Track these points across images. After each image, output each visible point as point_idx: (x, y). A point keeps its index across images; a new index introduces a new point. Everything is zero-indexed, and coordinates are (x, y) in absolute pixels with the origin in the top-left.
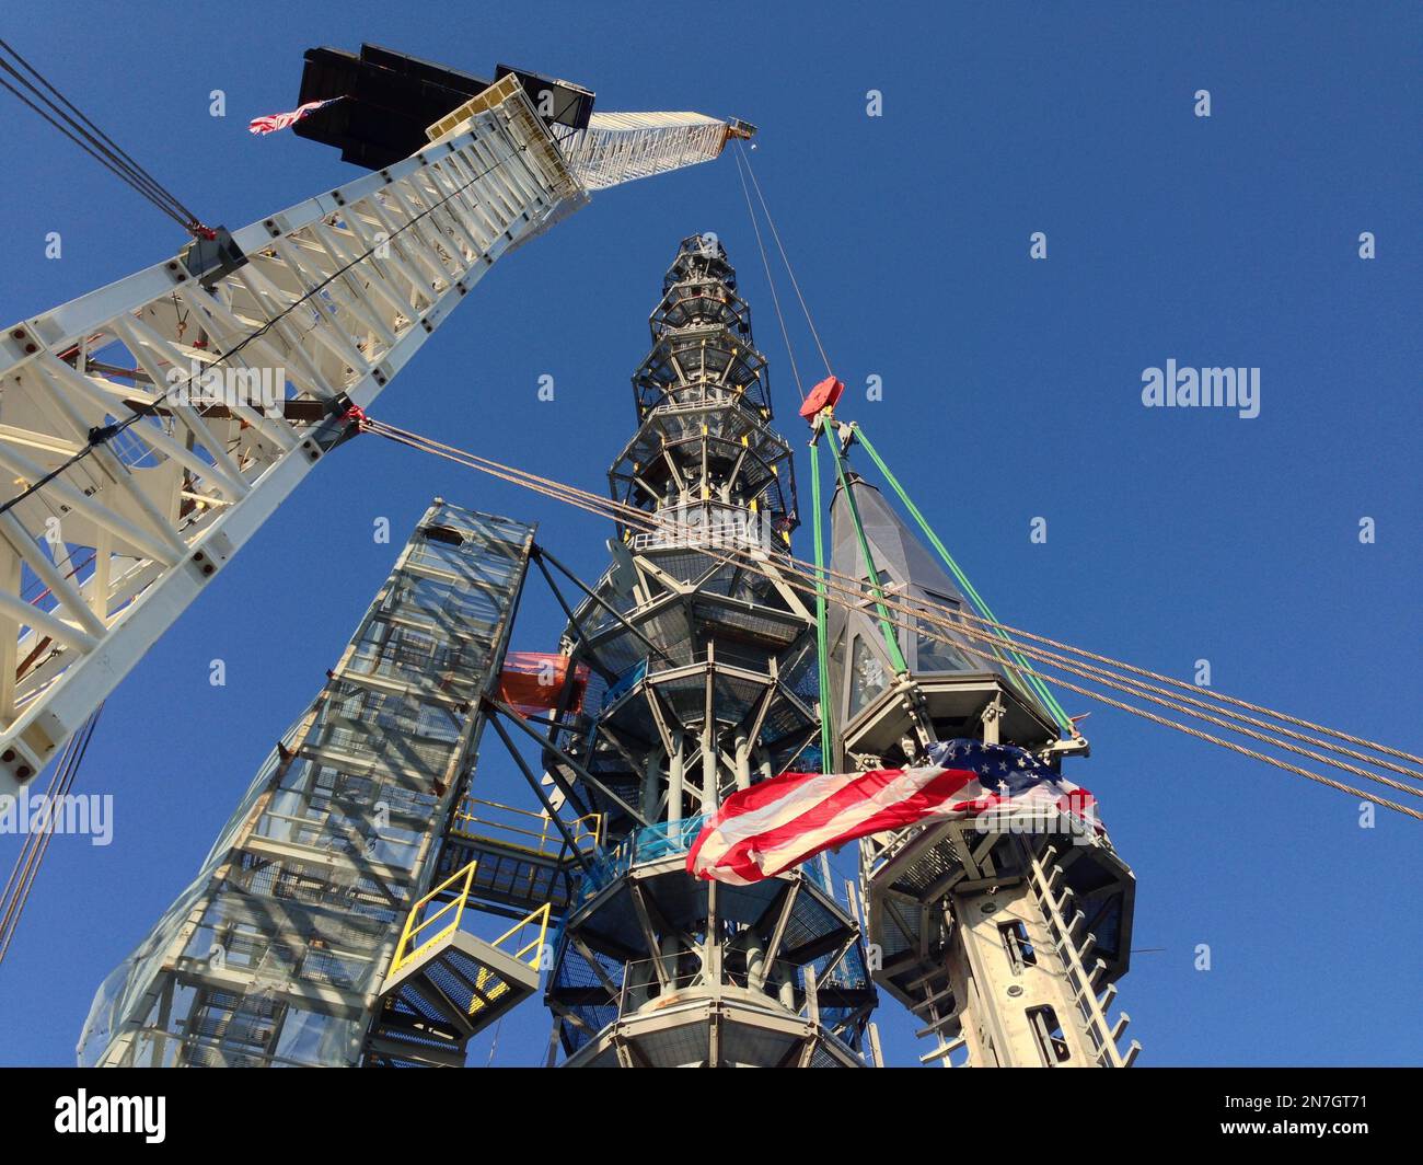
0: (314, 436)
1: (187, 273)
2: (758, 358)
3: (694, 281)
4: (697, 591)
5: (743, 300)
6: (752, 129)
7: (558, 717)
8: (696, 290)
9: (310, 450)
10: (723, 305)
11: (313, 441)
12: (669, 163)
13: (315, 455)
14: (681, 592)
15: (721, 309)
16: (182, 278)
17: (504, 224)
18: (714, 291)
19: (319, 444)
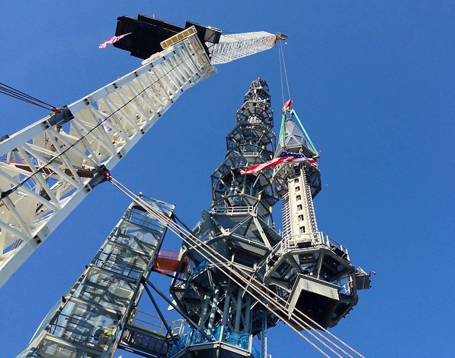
0: (89, 183)
1: (50, 125)
2: (273, 134)
3: (254, 101)
4: (230, 235)
5: (271, 109)
6: (286, 36)
7: (177, 275)
8: (254, 104)
9: (87, 188)
10: (263, 110)
11: (89, 186)
12: (254, 51)
13: (89, 190)
14: (225, 235)
15: (263, 112)
16: (47, 127)
17: (189, 77)
18: (261, 105)
19: (91, 186)
